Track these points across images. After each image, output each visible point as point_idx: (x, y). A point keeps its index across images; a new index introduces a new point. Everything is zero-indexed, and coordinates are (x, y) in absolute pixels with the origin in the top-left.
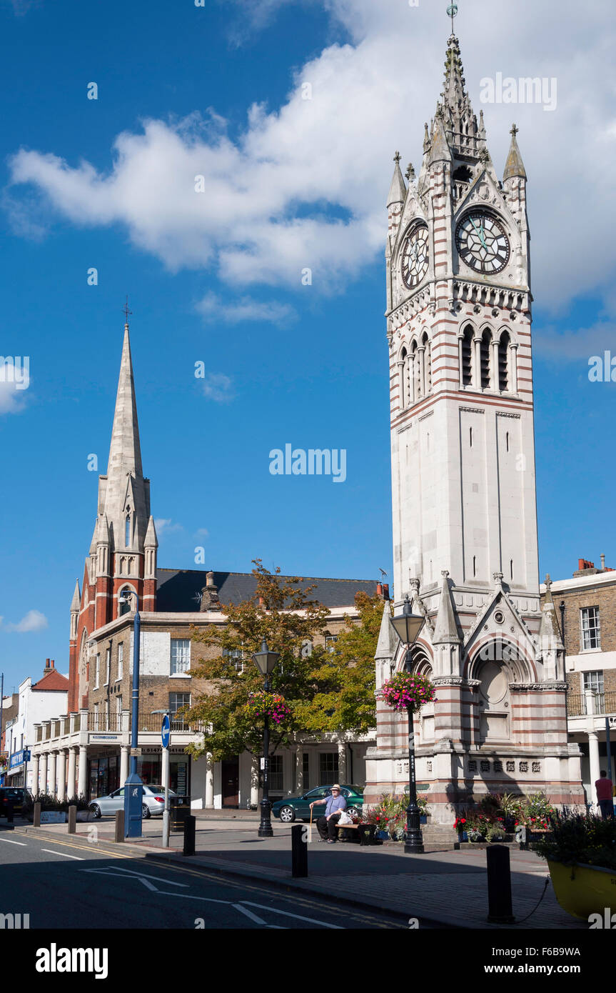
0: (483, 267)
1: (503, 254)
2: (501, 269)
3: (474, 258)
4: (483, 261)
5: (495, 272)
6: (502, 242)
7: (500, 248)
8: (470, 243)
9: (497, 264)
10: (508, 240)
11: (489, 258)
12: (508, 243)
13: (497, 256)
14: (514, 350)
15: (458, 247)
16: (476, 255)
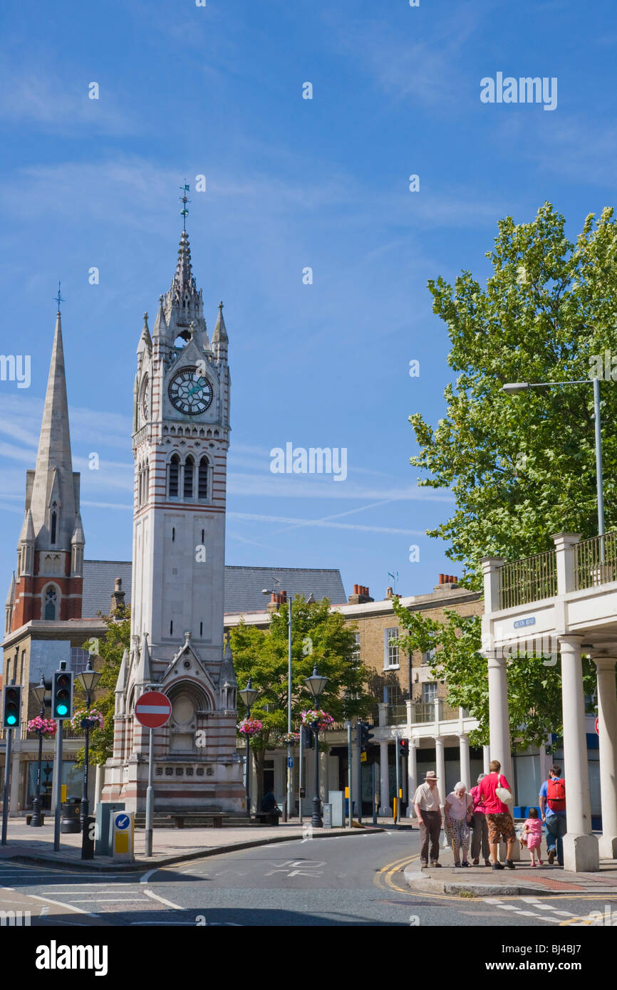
0: (190, 409)
1: (207, 398)
2: (206, 410)
3: (183, 403)
4: (190, 405)
5: (200, 412)
6: (206, 390)
7: (205, 394)
8: (180, 393)
9: (202, 406)
10: (211, 388)
11: (195, 402)
12: (212, 390)
13: (202, 401)
14: (211, 470)
15: (170, 397)
16: (185, 401)
